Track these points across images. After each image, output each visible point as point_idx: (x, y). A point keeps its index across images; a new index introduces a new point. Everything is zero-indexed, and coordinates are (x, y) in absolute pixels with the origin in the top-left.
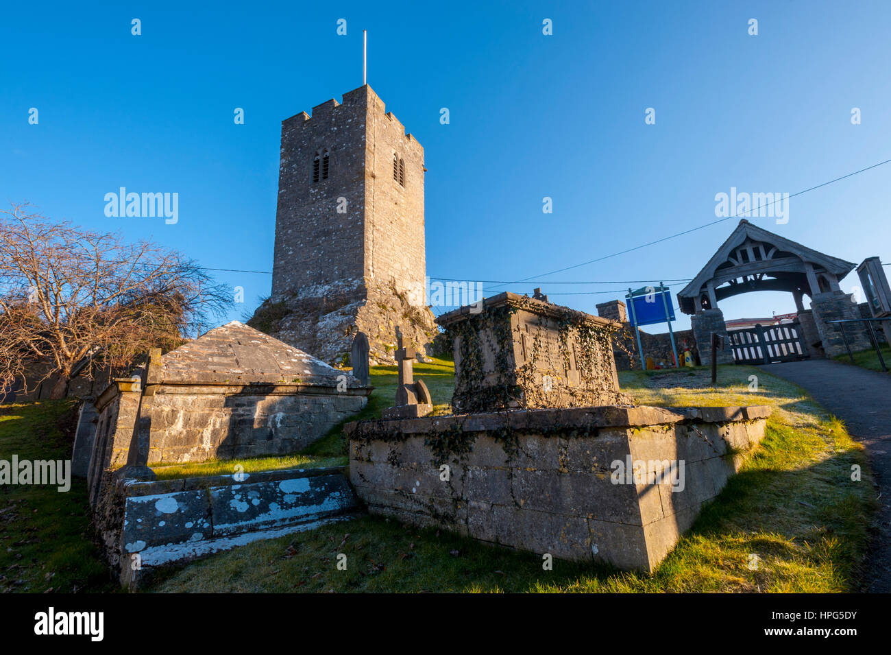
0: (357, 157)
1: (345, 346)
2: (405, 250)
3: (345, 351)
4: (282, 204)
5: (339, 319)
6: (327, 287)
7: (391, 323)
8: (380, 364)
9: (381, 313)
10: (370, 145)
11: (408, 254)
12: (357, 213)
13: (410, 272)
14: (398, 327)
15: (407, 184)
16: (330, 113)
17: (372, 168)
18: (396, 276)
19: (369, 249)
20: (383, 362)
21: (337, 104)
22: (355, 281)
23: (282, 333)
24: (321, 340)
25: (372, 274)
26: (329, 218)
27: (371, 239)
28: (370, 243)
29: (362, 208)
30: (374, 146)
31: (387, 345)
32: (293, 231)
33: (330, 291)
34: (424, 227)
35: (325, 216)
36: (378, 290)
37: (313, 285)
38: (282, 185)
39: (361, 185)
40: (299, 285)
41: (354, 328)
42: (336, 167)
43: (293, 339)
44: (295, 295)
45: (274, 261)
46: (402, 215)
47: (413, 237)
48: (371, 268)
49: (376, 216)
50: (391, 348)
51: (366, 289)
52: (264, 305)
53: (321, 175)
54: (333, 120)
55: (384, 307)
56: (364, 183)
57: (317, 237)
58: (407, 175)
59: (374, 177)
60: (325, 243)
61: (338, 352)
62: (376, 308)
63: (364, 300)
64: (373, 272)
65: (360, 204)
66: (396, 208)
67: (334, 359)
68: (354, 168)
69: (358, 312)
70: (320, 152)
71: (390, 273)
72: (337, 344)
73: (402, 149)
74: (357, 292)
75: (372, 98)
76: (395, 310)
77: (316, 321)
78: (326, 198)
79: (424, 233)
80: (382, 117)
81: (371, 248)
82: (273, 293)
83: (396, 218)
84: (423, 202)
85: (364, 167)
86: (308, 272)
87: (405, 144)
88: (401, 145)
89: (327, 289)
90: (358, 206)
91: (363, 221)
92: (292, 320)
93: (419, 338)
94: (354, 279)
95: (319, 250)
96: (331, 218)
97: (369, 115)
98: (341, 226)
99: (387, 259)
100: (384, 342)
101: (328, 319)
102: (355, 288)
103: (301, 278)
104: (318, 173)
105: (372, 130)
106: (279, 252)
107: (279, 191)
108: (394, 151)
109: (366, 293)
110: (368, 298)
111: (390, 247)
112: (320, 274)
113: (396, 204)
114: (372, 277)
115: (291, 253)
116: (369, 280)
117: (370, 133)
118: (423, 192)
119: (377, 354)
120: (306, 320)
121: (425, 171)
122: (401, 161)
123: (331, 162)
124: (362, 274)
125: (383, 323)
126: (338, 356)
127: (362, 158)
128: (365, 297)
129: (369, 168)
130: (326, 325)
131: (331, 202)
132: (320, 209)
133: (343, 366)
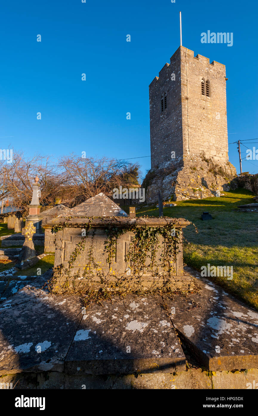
0: (178, 92)
1: (172, 191)
2: (211, 133)
3: (172, 194)
4: (152, 127)
5: (170, 178)
6: (169, 162)
7: (199, 177)
8: (190, 199)
9: (192, 172)
10: (184, 82)
11: (214, 136)
12: (179, 122)
13: (216, 145)
14: (203, 178)
15: (212, 94)
16: (166, 72)
17: (186, 94)
18: (205, 150)
19: (186, 140)
20: (192, 198)
21: (168, 64)
22: (179, 158)
23: (152, 185)
24: (164, 189)
25: (188, 152)
26: (168, 128)
27: (187, 134)
28: (187, 136)
29: (181, 119)
30: (187, 80)
31: (195, 189)
32: (156, 138)
33: (170, 164)
34: (226, 116)
35: (166, 128)
36: (191, 160)
37: (164, 162)
38: (151, 117)
39: (180, 106)
40: (159, 163)
41: (176, 182)
42: (170, 101)
43: (155, 188)
44: (158, 167)
45: (151, 153)
46: (208, 114)
47: (217, 124)
48: (188, 150)
49: (190, 120)
50: (197, 190)
51: (183, 162)
52: (149, 173)
53: (164, 107)
54: (167, 75)
55: (194, 169)
56: (181, 105)
57: (164, 139)
58: (212, 88)
59: (187, 99)
60: (167, 141)
61: (169, 194)
62: (189, 170)
63: (182, 167)
64: (189, 151)
65: (180, 117)
66: (204, 111)
67: (168, 197)
68: (177, 98)
69: (178, 174)
70: (163, 95)
71: (201, 149)
72: (169, 191)
73: (208, 73)
74: (180, 163)
75: (184, 53)
76: (202, 169)
77: (163, 179)
78: (166, 118)
79: (226, 119)
80: (192, 60)
81: (187, 139)
82: (152, 168)
83: (204, 117)
84: (225, 101)
85: (181, 95)
86: (162, 156)
87: (210, 69)
88: (206, 71)
89: (169, 163)
90: (179, 118)
91: (181, 125)
92: (156, 179)
93: (218, 182)
94: (179, 157)
95: (165, 145)
96: (169, 128)
97: (182, 64)
98: (173, 131)
99: (198, 142)
100: (193, 188)
101: (167, 179)
102: (179, 162)
103: (160, 159)
104: (163, 106)
105: (185, 72)
106: (152, 149)
107: (150, 120)
108: (201, 78)
109: (183, 163)
110: (184, 166)
111: (200, 135)
112: (166, 156)
113: (204, 109)
114: (189, 154)
115: (156, 148)
116: (186, 156)
117: (184, 74)
118: (226, 94)
119: (188, 194)
120: (160, 179)
121: (226, 80)
122: (207, 82)
123: (168, 98)
124: (182, 154)
125: (193, 177)
126: (169, 196)
127: (180, 91)
128: (183, 166)
129: (184, 94)
130: (166, 181)
131: (168, 120)
132: (165, 125)
133: (171, 201)
